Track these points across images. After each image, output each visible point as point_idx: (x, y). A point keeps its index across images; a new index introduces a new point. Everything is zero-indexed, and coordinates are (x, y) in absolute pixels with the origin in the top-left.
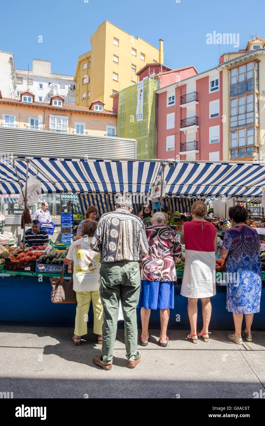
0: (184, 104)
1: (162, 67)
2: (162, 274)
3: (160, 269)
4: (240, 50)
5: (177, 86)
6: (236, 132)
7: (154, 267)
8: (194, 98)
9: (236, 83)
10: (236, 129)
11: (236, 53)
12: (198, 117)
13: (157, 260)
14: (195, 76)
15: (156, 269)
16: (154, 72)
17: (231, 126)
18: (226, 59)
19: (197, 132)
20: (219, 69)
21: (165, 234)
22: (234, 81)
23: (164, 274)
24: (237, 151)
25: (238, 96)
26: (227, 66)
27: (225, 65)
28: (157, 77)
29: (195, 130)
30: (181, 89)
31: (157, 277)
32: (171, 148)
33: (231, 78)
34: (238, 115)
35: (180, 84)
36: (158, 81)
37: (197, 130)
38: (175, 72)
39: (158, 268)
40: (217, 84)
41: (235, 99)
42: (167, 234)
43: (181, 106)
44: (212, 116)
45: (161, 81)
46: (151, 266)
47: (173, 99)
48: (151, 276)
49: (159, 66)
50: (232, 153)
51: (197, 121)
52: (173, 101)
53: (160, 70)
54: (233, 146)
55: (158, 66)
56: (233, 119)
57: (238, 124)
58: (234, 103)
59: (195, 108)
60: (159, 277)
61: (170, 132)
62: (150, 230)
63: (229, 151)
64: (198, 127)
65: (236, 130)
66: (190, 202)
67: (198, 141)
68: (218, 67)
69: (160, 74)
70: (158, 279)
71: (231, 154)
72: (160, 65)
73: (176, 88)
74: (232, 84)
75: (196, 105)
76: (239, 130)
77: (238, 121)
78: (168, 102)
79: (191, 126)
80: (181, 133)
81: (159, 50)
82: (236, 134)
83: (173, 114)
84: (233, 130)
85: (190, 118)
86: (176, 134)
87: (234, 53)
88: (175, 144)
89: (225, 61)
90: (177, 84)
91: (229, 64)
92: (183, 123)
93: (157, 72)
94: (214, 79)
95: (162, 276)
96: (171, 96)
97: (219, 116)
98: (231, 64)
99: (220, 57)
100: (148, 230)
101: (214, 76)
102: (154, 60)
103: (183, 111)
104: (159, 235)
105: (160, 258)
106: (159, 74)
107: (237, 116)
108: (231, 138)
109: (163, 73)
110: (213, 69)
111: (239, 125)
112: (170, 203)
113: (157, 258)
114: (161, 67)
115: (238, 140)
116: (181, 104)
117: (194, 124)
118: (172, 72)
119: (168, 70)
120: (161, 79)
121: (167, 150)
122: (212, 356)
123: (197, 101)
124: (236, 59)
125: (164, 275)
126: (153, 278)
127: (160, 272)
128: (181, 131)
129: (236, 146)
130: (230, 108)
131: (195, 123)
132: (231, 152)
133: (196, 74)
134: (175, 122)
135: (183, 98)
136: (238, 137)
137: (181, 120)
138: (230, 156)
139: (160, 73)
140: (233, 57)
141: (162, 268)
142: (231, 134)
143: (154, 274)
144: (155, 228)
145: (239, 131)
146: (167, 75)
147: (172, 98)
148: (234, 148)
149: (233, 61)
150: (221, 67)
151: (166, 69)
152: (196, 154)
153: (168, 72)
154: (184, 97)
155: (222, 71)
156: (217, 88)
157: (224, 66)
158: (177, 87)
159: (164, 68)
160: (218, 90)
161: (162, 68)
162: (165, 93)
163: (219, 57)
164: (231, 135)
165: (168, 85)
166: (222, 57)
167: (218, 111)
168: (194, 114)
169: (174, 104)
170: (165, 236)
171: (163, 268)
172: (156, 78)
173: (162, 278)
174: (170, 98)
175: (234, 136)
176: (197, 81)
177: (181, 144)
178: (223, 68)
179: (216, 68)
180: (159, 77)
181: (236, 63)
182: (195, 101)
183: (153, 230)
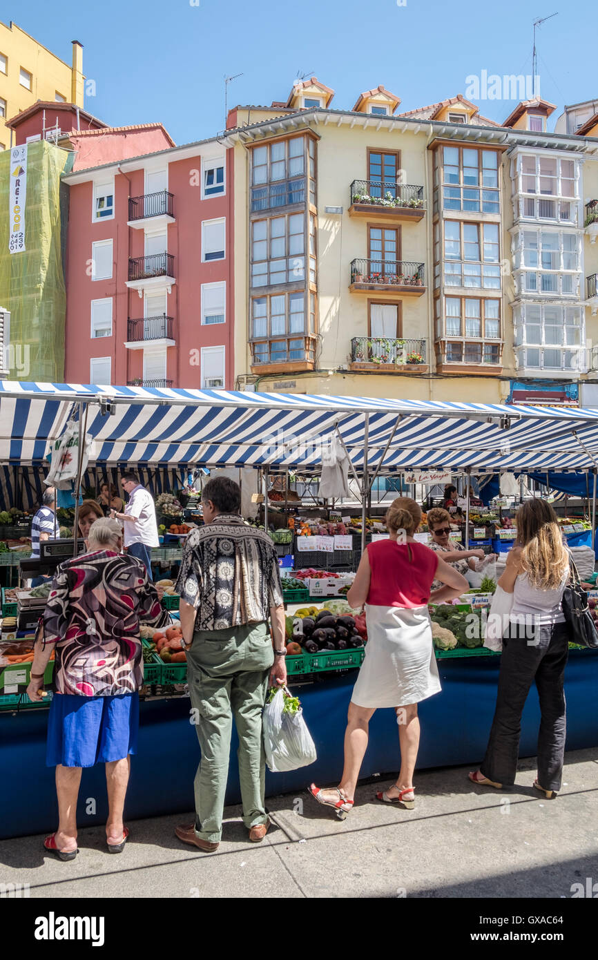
0: (137, 219)
1: (78, 115)
2: (116, 676)
3: (110, 665)
4: (275, 105)
5: (120, 171)
6: (264, 299)
7: (96, 662)
8: (163, 208)
9: (266, 182)
10: (265, 293)
11: (265, 109)
12: (172, 257)
13: (103, 644)
14: (166, 152)
15: (101, 667)
16: (57, 125)
17: (254, 286)
18: (242, 119)
19: (170, 293)
20: (224, 141)
21: (122, 577)
22: (261, 177)
23: (120, 676)
24: (266, 347)
25: (270, 214)
26: (245, 139)
27: (240, 135)
28: (67, 141)
29: (165, 289)
30: (130, 181)
31: (104, 685)
32: (103, 331)
33: (253, 168)
34: (270, 259)
35: (127, 168)
36: (68, 151)
37: (170, 288)
38: (114, 133)
39: (107, 663)
40: (220, 179)
41: (262, 220)
42: (125, 576)
43: (129, 223)
44: (208, 256)
45: (76, 151)
46: (87, 659)
47: (110, 204)
48: (88, 683)
49: (70, 111)
50: (256, 351)
51: (171, 265)
52: (109, 208)
53: (73, 124)
54: (257, 335)
55: (68, 113)
56: (260, 268)
57: (269, 281)
58: (261, 230)
59: (166, 233)
60: (109, 685)
61: (102, 289)
62: (80, 567)
63: (249, 348)
64: (173, 281)
65: (265, 296)
66: (153, 473)
67: (173, 315)
68: (223, 138)
69: (75, 134)
70: (105, 690)
71: (254, 354)
72: (75, 110)
73: (116, 176)
74: (256, 183)
75: (170, 226)
76: (270, 296)
77: (269, 273)
78: (95, 209)
79: (154, 276)
80: (130, 292)
81: (73, 70)
82: (264, 305)
83: (109, 243)
84: (257, 296)
85: (154, 256)
86: (115, 295)
87: (260, 109)
88: (115, 322)
89: (240, 125)
90: (119, 166)
91: (248, 134)
92: (134, 268)
93: (66, 127)
94: (214, 166)
95: (116, 682)
96: (105, 195)
97: (225, 258)
98: (254, 136)
99: (227, 113)
100: (76, 567)
101: (213, 157)
102: (57, 93)
103: (133, 238)
104: (108, 581)
105: (111, 638)
106: (70, 134)
107: (266, 263)
108: (253, 315)
109: (83, 132)
110: (211, 141)
111: (271, 284)
112: (100, 478)
113: (103, 639)
114: (76, 114)
115: (268, 319)
116: (129, 220)
117: (164, 273)
118: (107, 134)
119: (96, 125)
120: (77, 147)
121: (93, 335)
122: (208, 872)
123: (172, 215)
124: (265, 125)
125: (122, 678)
126: (92, 688)
127: (112, 673)
128: (129, 288)
129: (265, 335)
130: (251, 242)
131: (167, 270)
132: (254, 349)
133: (168, 147)
134: (114, 263)
135: (136, 203)
136: (270, 313)
137: (130, 261)
138: (251, 358)
139: (74, 132)
140: (258, 118)
141: (115, 663)
142: (253, 304)
143: (97, 678)
144: (94, 562)
145: (272, 298)
146: (92, 138)
147: (106, 199)
148: (260, 338)
149: (258, 127)
150: (230, 138)
151: (90, 123)
152: (169, 348)
153: (96, 131)
154: (136, 201)
155: (233, 149)
156: (220, 189)
157: (236, 136)
158: (120, 173)
159: (86, 119)
160: (223, 194)
161: (80, 117)
162: (89, 184)
163: (225, 114)
164: (253, 307)
165: (96, 165)
166: (233, 112)
167: (222, 247)
168: (163, 247)
169: (112, 217)
170: (123, 581)
171: (119, 660)
172: (64, 143)
173: (116, 686)
174: (102, 199)
175: (261, 309)
176: (172, 165)
177: (128, 321)
178: (236, 142)
179: (218, 139)
180: (71, 140)
181: (265, 133)
182: (165, 216)
183: (90, 567)
